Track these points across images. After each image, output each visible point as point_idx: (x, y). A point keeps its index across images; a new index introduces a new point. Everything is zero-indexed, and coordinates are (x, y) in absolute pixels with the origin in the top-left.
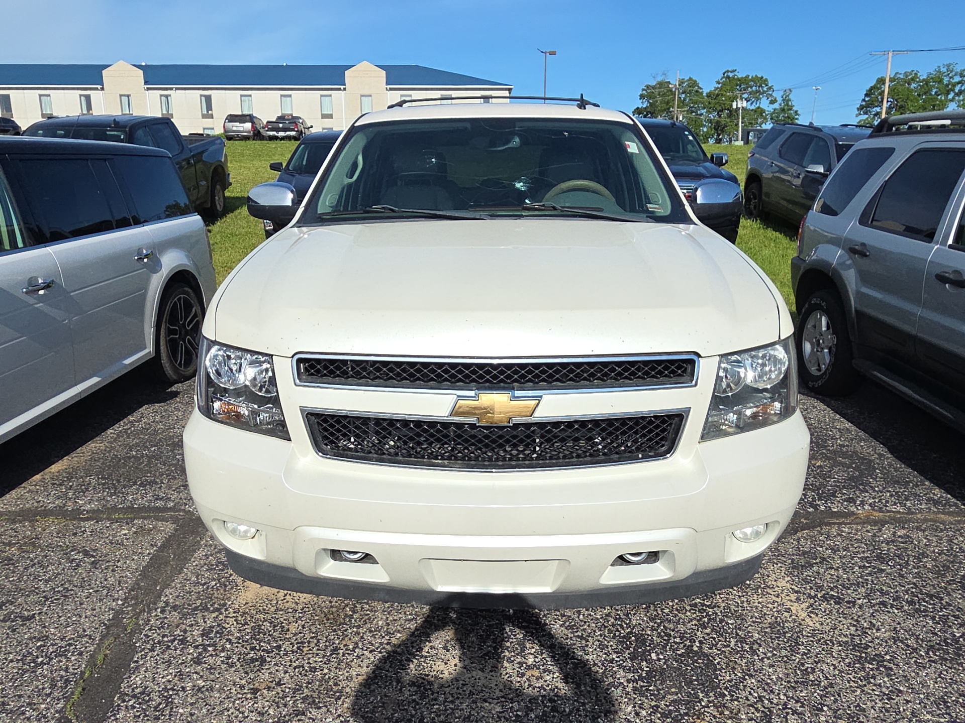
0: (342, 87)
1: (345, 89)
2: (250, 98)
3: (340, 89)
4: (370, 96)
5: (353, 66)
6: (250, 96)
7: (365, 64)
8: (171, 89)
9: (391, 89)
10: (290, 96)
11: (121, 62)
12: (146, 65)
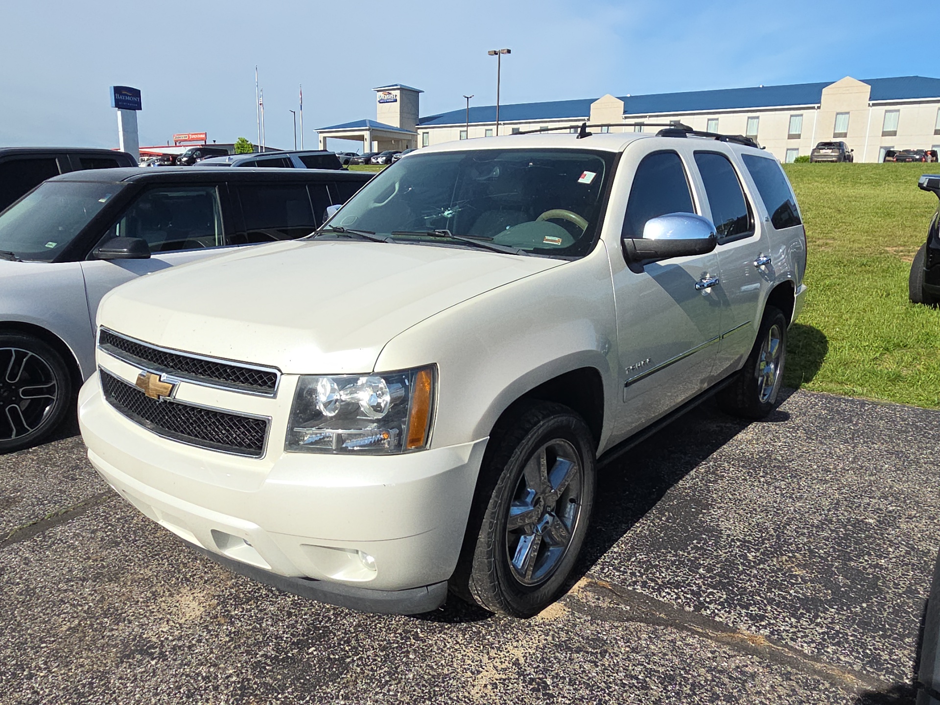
0: (816, 106)
1: (819, 108)
2: (716, 121)
3: (813, 108)
4: (848, 113)
5: (834, 82)
6: (717, 119)
7: (848, 79)
8: (645, 117)
9: (874, 105)
10: (758, 118)
11: (608, 95)
12: (631, 96)
